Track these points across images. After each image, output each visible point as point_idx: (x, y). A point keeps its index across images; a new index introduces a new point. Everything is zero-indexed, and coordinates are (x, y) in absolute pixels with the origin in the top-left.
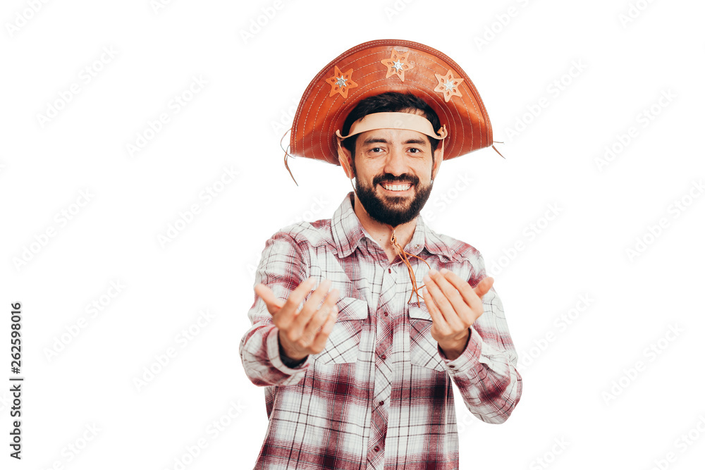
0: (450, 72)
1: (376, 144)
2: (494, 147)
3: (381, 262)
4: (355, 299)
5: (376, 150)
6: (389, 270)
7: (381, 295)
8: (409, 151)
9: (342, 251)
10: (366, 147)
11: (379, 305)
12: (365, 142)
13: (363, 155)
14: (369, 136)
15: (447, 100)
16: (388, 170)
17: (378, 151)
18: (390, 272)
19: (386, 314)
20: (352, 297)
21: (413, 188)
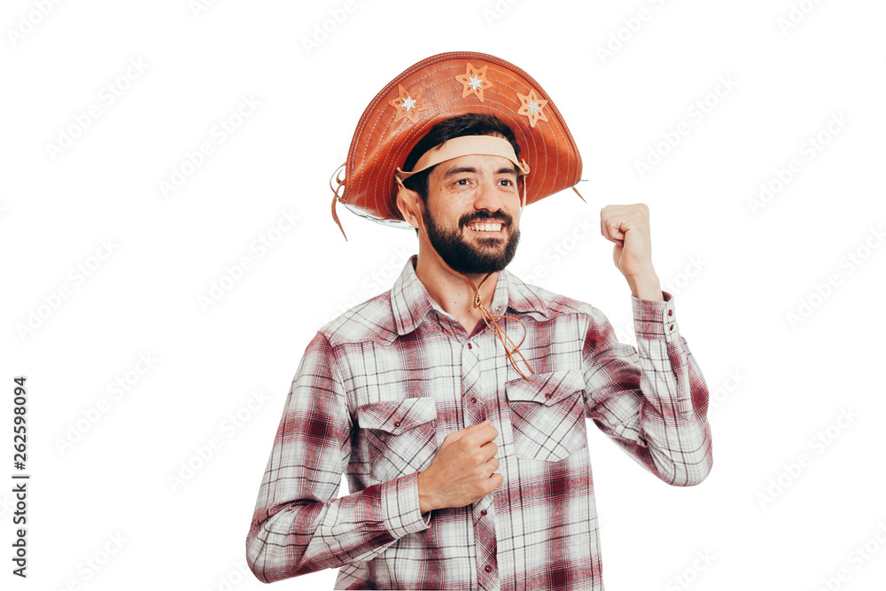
0: (533, 92)
1: (461, 175)
2: (575, 190)
3: (458, 336)
4: (416, 399)
5: (463, 182)
6: (469, 344)
7: (462, 378)
8: (500, 183)
9: (403, 327)
10: (448, 180)
11: (462, 390)
12: (447, 173)
13: (444, 190)
14: (451, 166)
15: (533, 126)
16: (481, 206)
17: (465, 184)
18: (470, 348)
19: (474, 400)
20: (413, 396)
21: (505, 229)
